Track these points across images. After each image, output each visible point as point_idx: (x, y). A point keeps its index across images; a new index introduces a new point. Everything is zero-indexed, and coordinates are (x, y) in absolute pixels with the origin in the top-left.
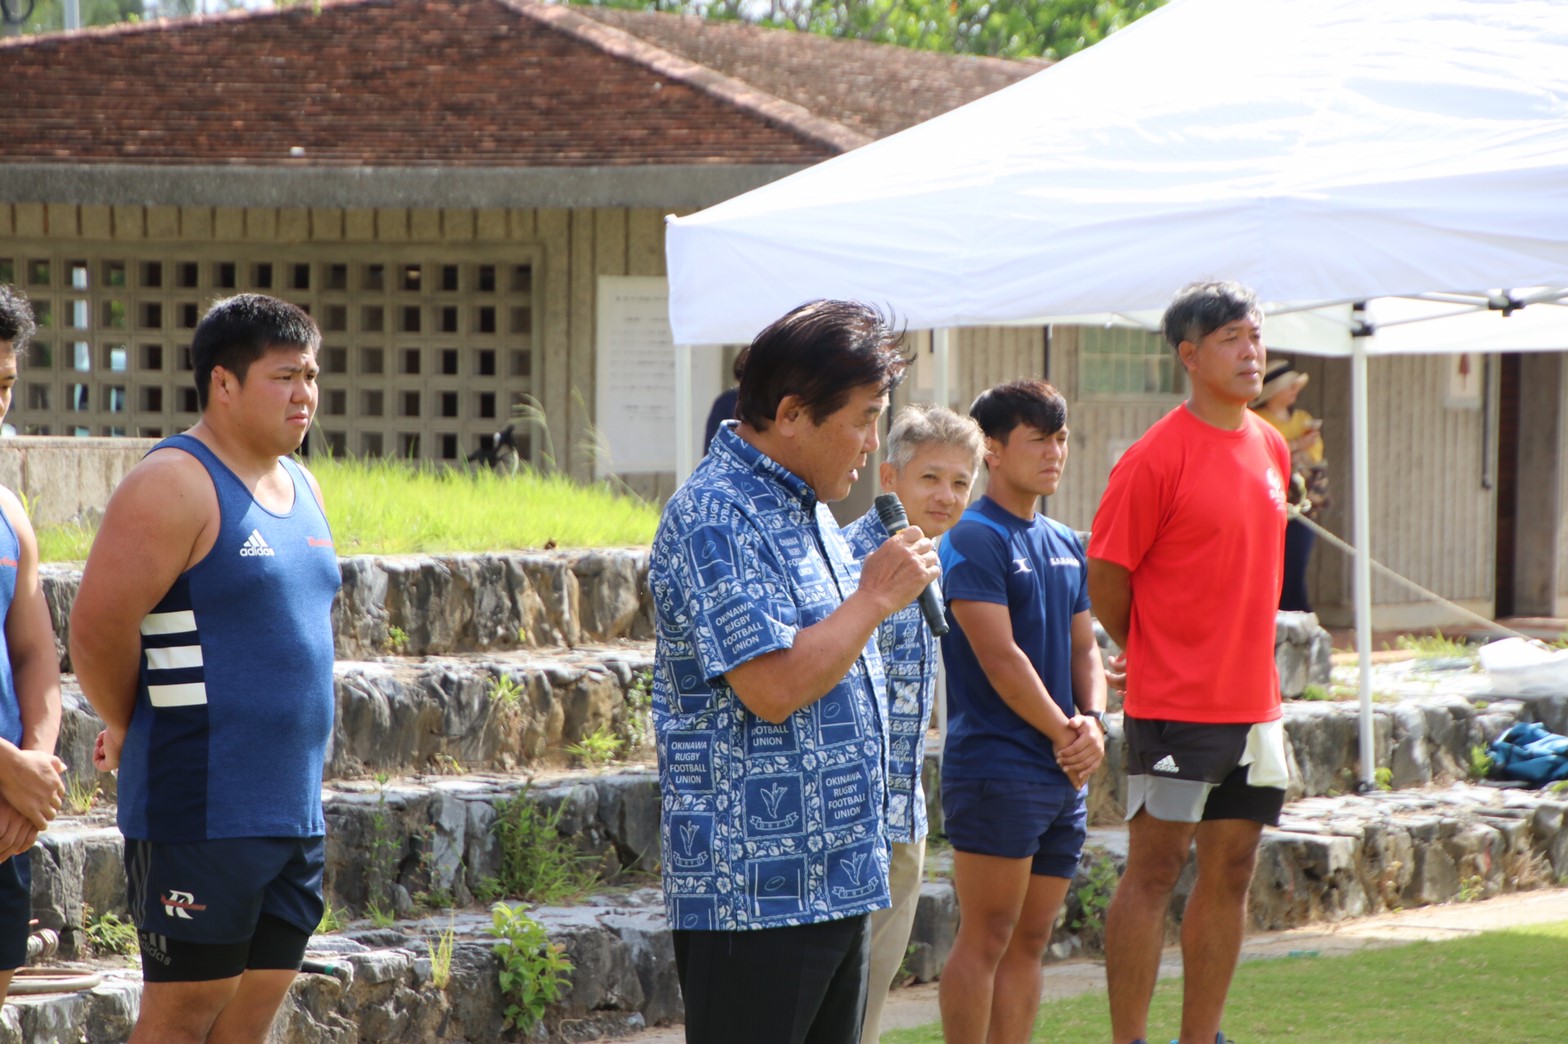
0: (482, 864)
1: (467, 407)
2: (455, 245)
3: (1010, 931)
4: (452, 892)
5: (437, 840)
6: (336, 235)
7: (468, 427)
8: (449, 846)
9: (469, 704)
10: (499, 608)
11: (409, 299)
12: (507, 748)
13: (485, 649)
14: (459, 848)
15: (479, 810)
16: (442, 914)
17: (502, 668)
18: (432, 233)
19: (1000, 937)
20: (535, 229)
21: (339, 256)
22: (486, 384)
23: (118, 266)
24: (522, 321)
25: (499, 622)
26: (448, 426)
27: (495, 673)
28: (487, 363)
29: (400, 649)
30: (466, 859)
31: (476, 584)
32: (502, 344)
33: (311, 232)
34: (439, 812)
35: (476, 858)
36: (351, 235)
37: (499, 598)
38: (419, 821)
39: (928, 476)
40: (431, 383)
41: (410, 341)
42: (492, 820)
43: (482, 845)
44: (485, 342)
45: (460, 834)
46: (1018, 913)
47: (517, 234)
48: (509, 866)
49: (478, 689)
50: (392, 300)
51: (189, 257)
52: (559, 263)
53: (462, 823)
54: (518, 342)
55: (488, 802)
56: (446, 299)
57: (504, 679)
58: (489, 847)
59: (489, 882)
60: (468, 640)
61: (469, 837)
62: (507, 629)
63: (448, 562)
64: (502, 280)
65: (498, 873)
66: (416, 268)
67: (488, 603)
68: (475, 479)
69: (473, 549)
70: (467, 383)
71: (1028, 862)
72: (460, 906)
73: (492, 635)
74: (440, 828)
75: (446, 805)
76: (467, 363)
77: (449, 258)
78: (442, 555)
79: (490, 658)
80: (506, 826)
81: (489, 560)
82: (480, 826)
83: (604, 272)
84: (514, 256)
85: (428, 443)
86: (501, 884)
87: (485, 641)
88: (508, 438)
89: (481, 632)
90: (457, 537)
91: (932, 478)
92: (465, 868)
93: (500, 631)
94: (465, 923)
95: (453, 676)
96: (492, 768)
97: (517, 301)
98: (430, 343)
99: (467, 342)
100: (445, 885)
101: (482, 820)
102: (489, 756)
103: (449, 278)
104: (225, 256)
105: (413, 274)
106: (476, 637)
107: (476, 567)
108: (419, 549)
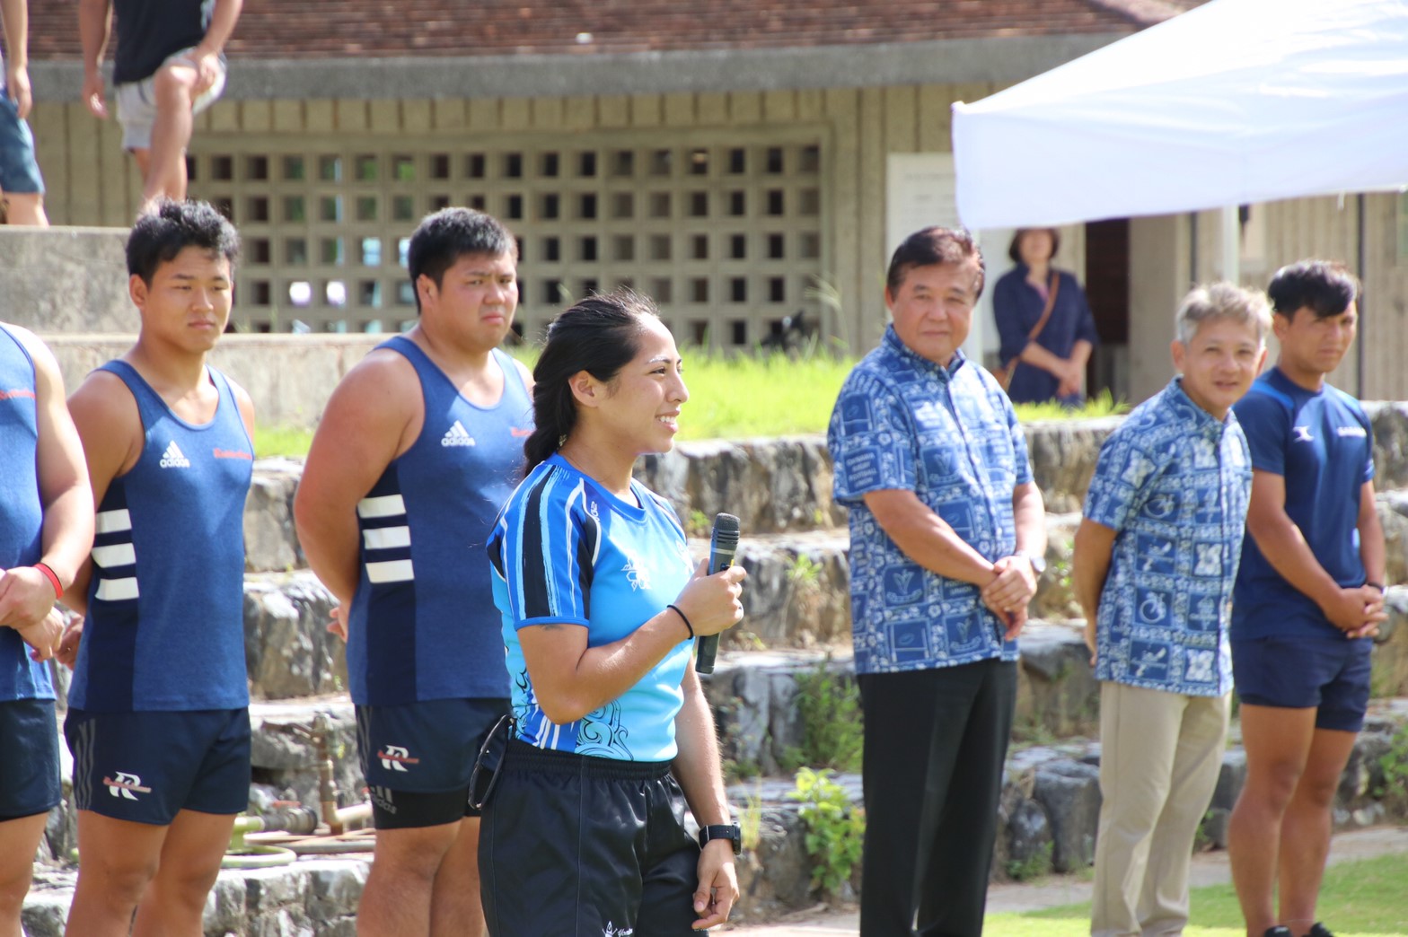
0: (786, 735)
1: (756, 291)
2: (742, 128)
3: (1295, 781)
4: (759, 762)
5: (743, 712)
6: (622, 121)
7: (757, 312)
8: (754, 718)
9: (769, 584)
10: (795, 491)
11: (696, 184)
12: (805, 625)
13: (783, 531)
14: (763, 720)
15: (782, 684)
16: (749, 782)
17: (800, 548)
18: (718, 116)
19: (1285, 785)
20: (824, 108)
21: (626, 143)
22: (775, 268)
23: (406, 158)
24: (811, 204)
25: (795, 505)
26: (738, 311)
27: (793, 554)
28: (776, 247)
29: (701, 531)
30: (770, 730)
31: (773, 467)
32: (791, 226)
33: (597, 117)
34: (743, 685)
35: (780, 729)
36: (639, 120)
37: (795, 482)
38: (725, 694)
39: (1210, 350)
40: (720, 268)
41: (698, 226)
42: (795, 693)
43: (786, 716)
44: (774, 225)
45: (764, 706)
46: (1303, 762)
47: (805, 113)
48: (812, 736)
49: (777, 569)
50: (680, 186)
51: (476, 148)
52: (848, 142)
53: (766, 695)
54: (807, 225)
55: (791, 676)
56: (734, 183)
57: (802, 558)
58: (792, 719)
59: (792, 752)
60: (766, 523)
61: (773, 709)
62: (804, 510)
63: (745, 447)
64: (791, 162)
65: (801, 743)
66: (703, 151)
67: (784, 486)
68: (767, 365)
69: (769, 434)
70: (756, 267)
71: (1311, 713)
72: (765, 775)
73: (789, 517)
74: (745, 702)
75: (750, 679)
76: (756, 247)
77: (736, 141)
78: (740, 440)
79: (789, 539)
80: (809, 699)
81: (785, 445)
82: (782, 699)
83: (895, 149)
84: (803, 136)
85: (718, 330)
86: (805, 754)
87: (782, 523)
88: (798, 323)
89: (779, 514)
90: (753, 423)
91: (1214, 350)
92: (769, 740)
93: (797, 513)
94: (771, 790)
95: (753, 557)
96: (793, 645)
97: (805, 182)
98: (718, 228)
99: (755, 226)
100: (751, 756)
101: (785, 692)
102: (790, 633)
103: (737, 161)
104: (511, 146)
105: (700, 158)
106: (773, 520)
107: (772, 451)
108: (715, 435)
